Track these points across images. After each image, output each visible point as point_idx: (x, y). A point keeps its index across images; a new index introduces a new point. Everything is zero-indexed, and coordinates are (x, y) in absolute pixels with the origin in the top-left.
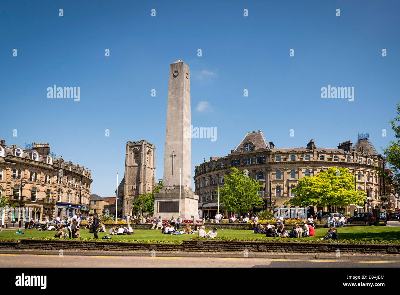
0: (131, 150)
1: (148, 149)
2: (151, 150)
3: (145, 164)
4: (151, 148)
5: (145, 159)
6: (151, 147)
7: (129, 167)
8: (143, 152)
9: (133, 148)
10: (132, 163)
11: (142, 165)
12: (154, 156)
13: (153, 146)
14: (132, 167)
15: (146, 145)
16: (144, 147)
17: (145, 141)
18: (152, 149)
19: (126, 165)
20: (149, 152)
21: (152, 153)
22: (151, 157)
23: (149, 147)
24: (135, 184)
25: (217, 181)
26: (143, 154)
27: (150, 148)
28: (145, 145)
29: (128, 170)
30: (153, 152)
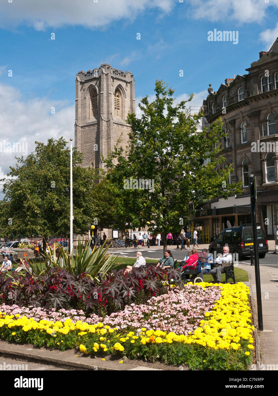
0: (84, 90)
1: (117, 83)
2: (123, 85)
3: (108, 118)
4: (125, 81)
5: (108, 107)
6: (123, 78)
7: (82, 127)
8: (103, 90)
9: (87, 85)
10: (88, 117)
11: (102, 120)
12: (131, 98)
13: (128, 76)
14: (87, 126)
15: (110, 75)
16: (105, 80)
17: (107, 67)
18: (127, 83)
19: (76, 125)
20: (119, 90)
21: (128, 92)
22: (126, 100)
23: (118, 79)
24: (93, 164)
25: (233, 138)
26: (105, 95)
27: (122, 80)
28: (107, 75)
29: (79, 135)
30: (128, 88)
